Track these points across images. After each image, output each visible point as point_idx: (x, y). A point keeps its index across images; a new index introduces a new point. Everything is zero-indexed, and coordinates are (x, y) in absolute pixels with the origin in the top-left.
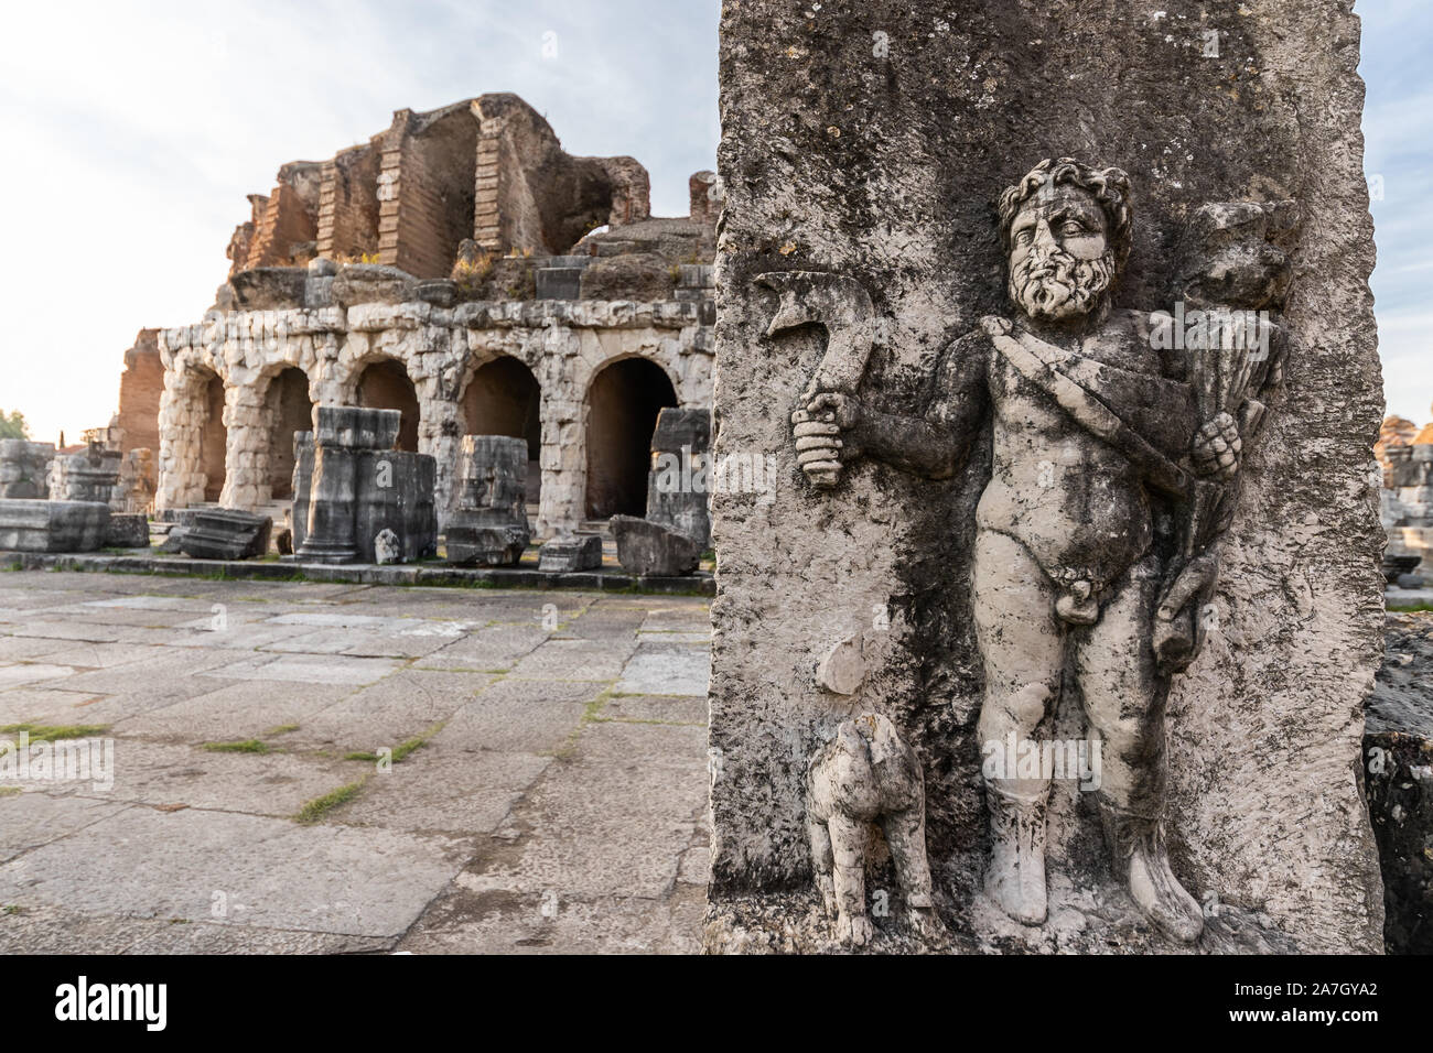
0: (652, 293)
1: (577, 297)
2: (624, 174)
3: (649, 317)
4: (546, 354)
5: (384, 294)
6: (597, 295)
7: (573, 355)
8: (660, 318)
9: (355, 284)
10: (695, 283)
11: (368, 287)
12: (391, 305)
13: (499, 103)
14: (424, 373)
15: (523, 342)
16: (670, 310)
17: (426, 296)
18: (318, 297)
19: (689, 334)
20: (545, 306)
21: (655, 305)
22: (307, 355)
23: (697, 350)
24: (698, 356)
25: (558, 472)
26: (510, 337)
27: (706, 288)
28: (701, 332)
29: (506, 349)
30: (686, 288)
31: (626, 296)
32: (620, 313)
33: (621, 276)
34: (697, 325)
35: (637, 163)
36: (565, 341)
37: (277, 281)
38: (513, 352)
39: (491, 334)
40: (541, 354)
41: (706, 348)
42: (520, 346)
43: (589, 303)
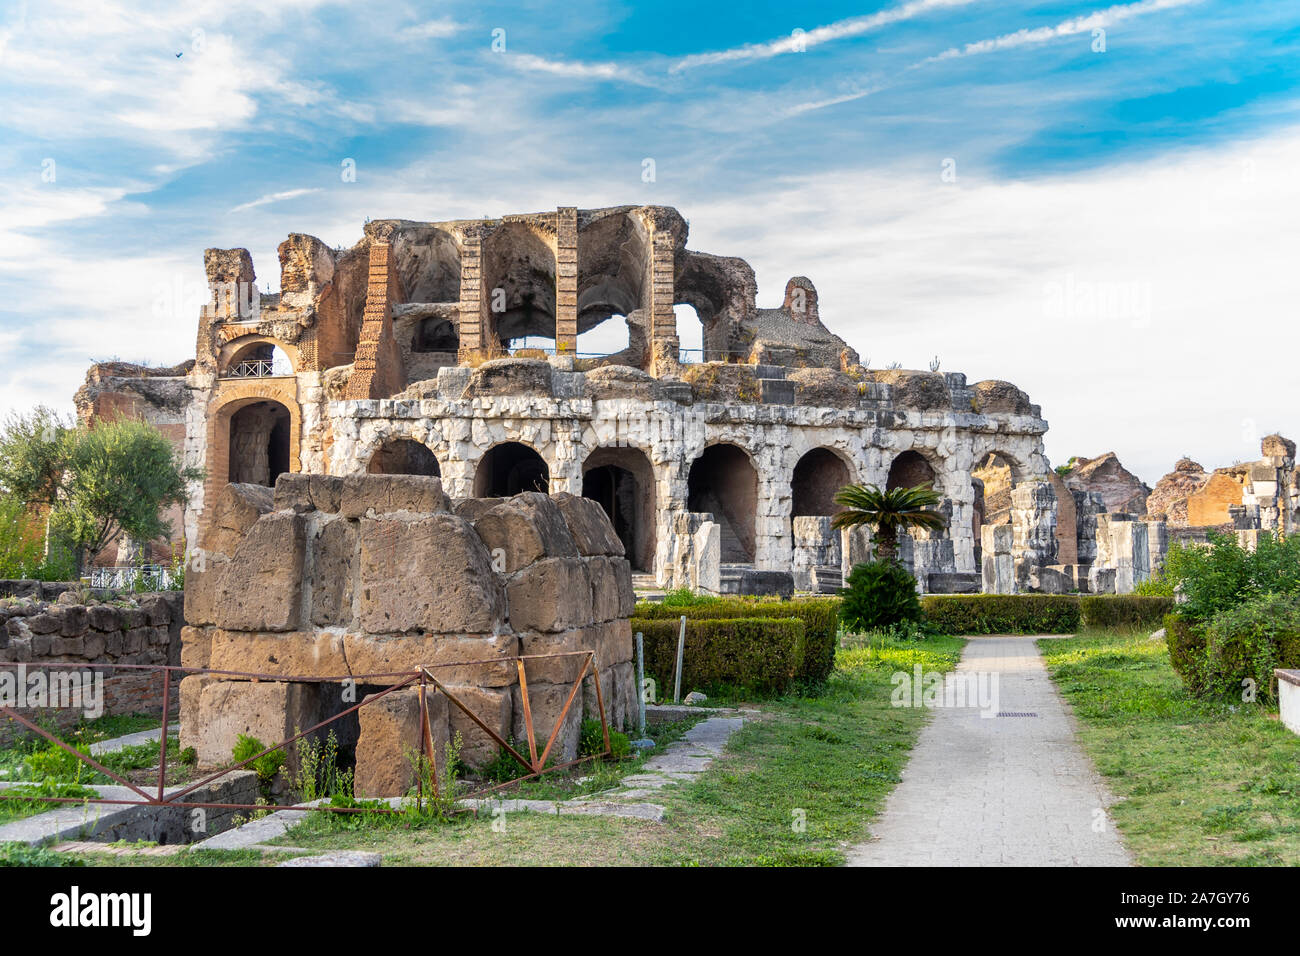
0: (845, 402)
1: (792, 403)
2: (739, 275)
3: (843, 420)
4: (767, 445)
5: (638, 393)
6: (808, 403)
7: (787, 447)
8: (852, 422)
9: (615, 382)
10: (874, 396)
11: (626, 386)
12: (643, 401)
13: (668, 218)
14: (669, 457)
15: (750, 435)
16: (860, 416)
17: (674, 396)
18: (568, 389)
19: (868, 434)
20: (772, 410)
21: (850, 412)
22: (545, 437)
23: (873, 445)
24: (873, 450)
25: (779, 538)
26: (739, 431)
27: (880, 400)
28: (877, 432)
29: (737, 440)
30: (868, 399)
31: (829, 405)
32: (827, 417)
33: (825, 389)
34: (875, 427)
35: (748, 266)
36: (784, 436)
37: (532, 374)
38: (741, 443)
39: (725, 428)
40: (763, 445)
41: (881, 444)
42: (748, 439)
43: (804, 408)
